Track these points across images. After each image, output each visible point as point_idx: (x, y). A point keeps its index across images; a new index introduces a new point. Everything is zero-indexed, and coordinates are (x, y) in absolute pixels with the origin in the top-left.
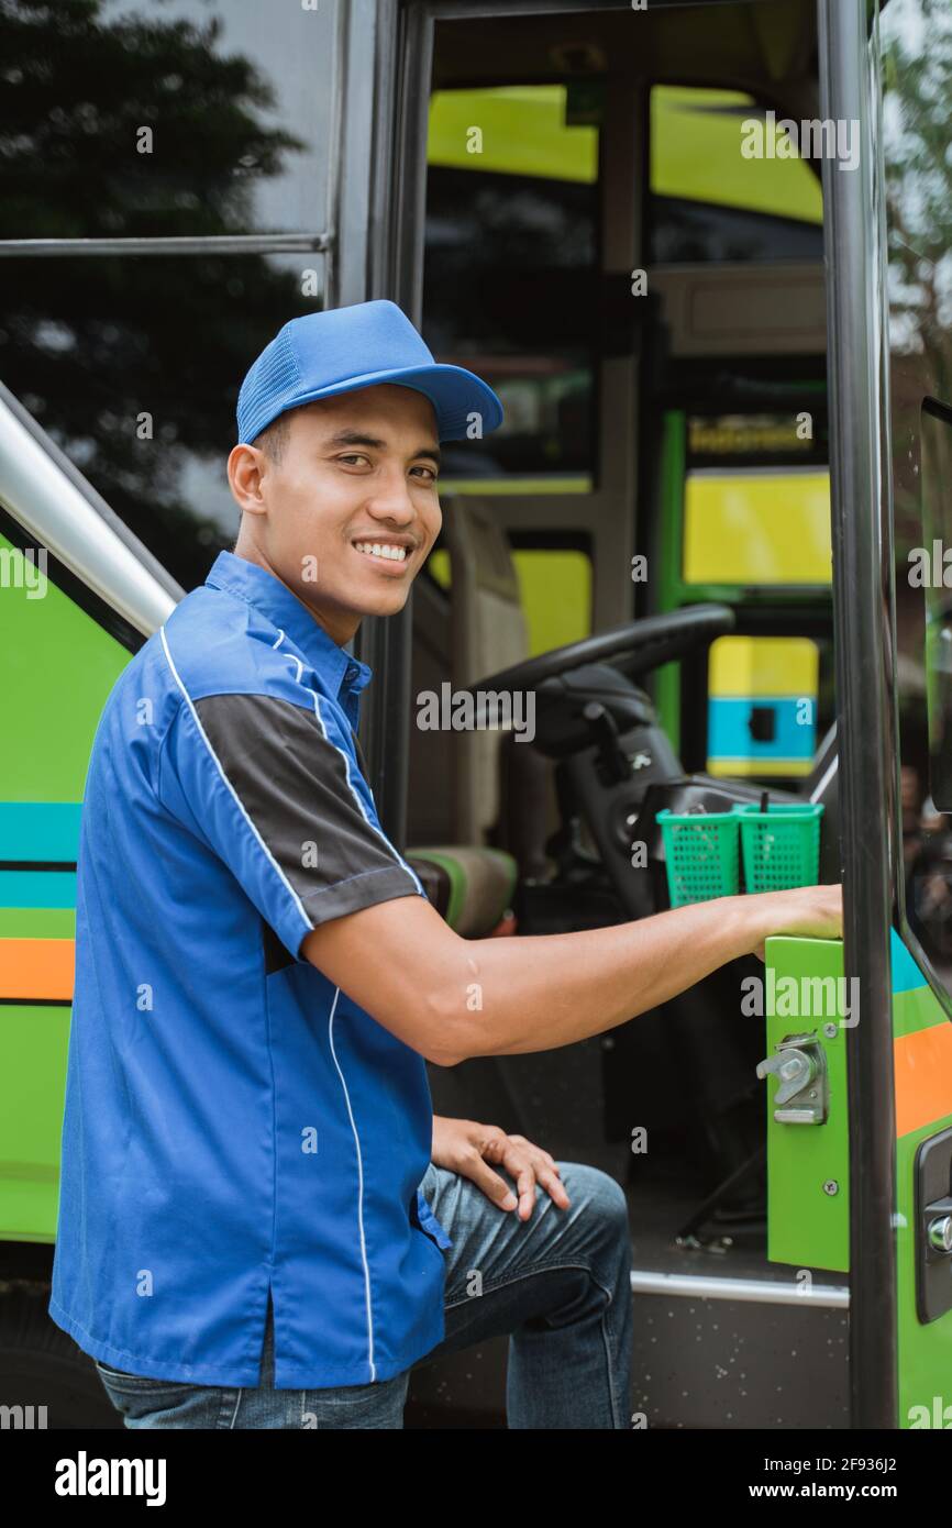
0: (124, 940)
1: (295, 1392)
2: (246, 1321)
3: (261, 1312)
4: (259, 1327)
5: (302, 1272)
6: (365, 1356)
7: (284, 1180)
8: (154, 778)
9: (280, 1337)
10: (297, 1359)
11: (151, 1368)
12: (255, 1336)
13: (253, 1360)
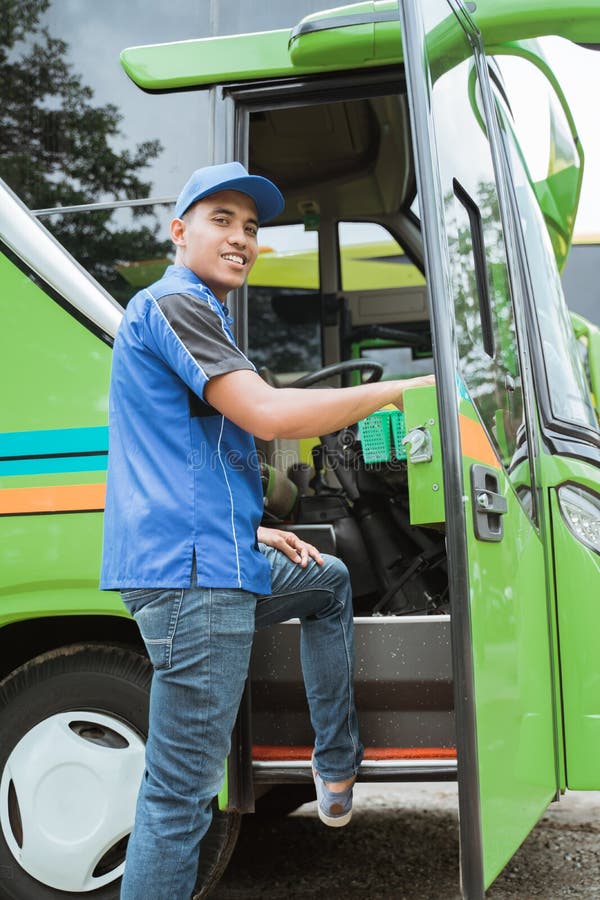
0: (129, 411)
1: (207, 589)
2: (184, 560)
3: (191, 556)
4: (190, 563)
5: (207, 540)
6: (236, 577)
7: (198, 501)
8: (140, 335)
9: (199, 565)
10: (207, 575)
11: (144, 584)
12: (188, 567)
13: (188, 576)
